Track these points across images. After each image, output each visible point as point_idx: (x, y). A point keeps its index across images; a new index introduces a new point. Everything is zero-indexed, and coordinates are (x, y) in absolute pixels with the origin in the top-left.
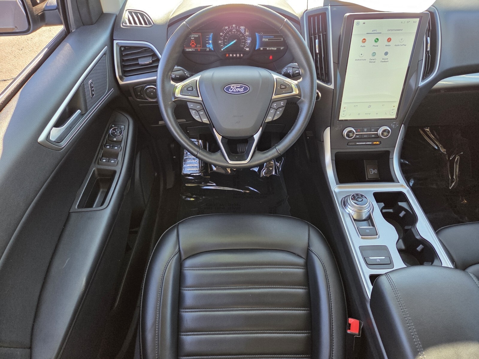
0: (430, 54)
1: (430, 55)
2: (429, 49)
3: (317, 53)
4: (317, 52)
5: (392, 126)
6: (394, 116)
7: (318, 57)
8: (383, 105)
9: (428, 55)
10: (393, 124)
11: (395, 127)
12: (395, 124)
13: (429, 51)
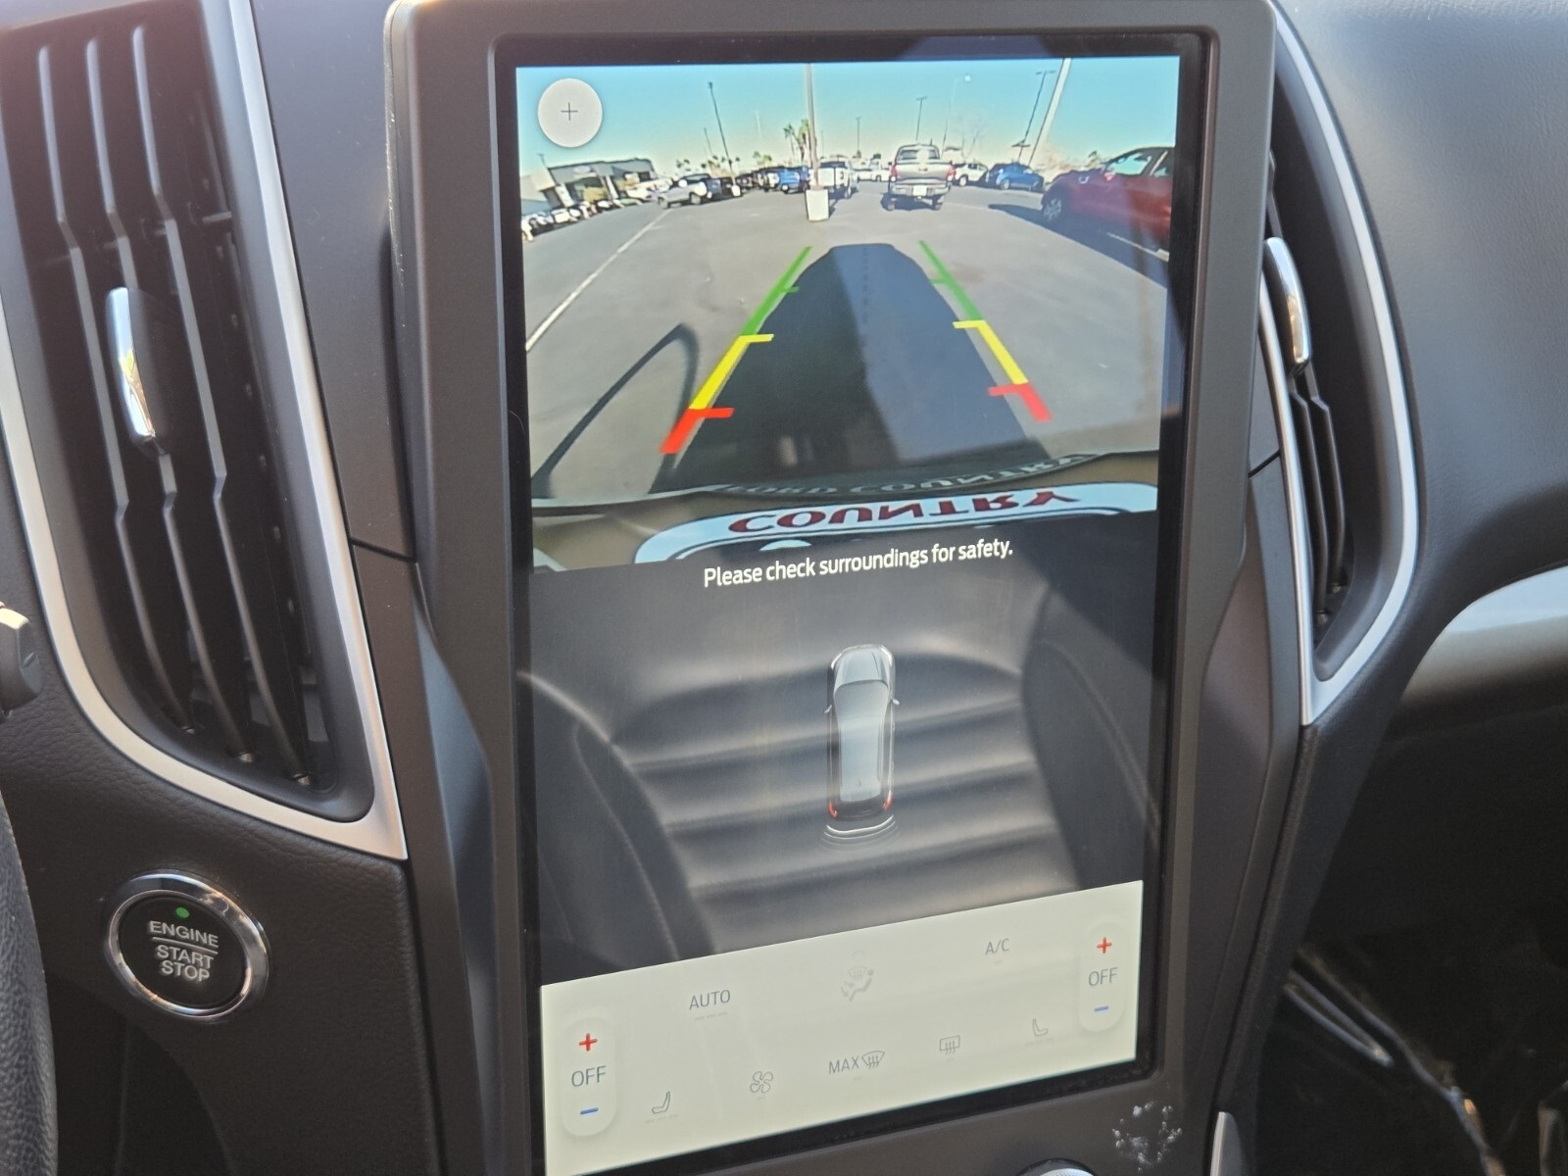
0: (1324, 398)
1: (1325, 407)
2: (1303, 351)
3: (149, 444)
4: (142, 425)
5: (1128, 1147)
6: (1124, 1050)
7: (169, 484)
8: (990, 949)
9: (1304, 403)
10: (1132, 1127)
11: (1151, 1155)
12: (1148, 1127)
13: (1306, 363)
